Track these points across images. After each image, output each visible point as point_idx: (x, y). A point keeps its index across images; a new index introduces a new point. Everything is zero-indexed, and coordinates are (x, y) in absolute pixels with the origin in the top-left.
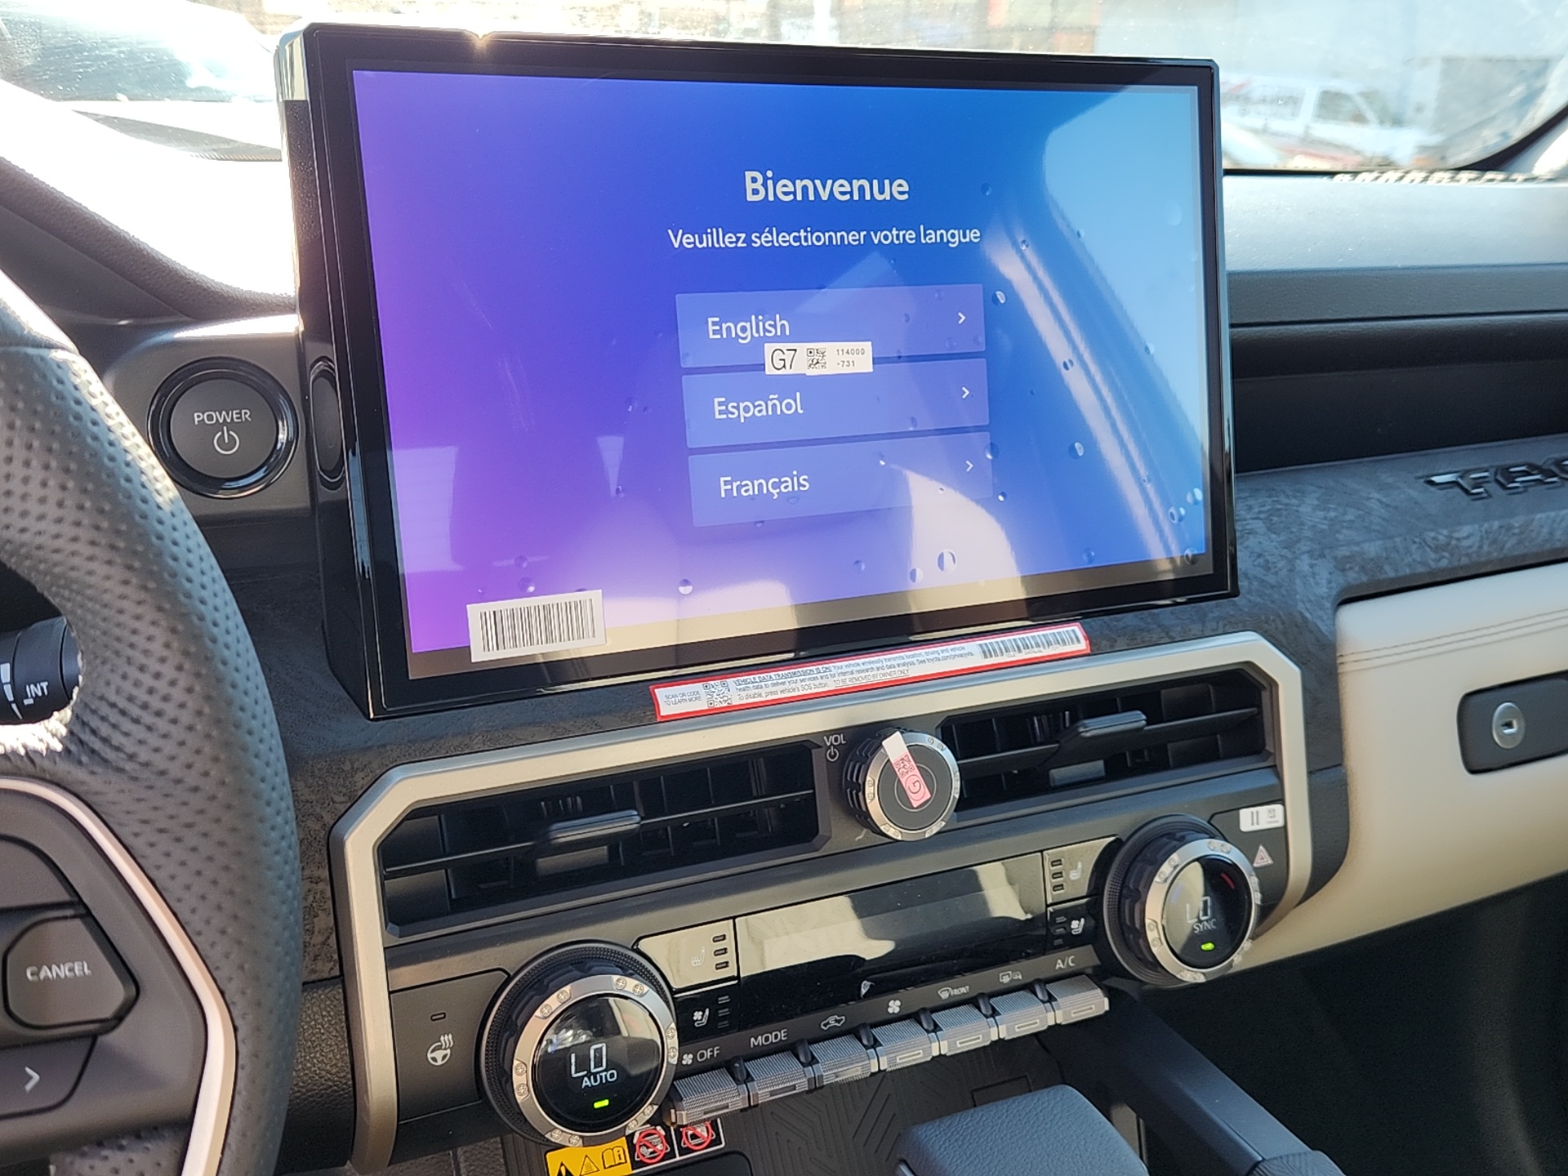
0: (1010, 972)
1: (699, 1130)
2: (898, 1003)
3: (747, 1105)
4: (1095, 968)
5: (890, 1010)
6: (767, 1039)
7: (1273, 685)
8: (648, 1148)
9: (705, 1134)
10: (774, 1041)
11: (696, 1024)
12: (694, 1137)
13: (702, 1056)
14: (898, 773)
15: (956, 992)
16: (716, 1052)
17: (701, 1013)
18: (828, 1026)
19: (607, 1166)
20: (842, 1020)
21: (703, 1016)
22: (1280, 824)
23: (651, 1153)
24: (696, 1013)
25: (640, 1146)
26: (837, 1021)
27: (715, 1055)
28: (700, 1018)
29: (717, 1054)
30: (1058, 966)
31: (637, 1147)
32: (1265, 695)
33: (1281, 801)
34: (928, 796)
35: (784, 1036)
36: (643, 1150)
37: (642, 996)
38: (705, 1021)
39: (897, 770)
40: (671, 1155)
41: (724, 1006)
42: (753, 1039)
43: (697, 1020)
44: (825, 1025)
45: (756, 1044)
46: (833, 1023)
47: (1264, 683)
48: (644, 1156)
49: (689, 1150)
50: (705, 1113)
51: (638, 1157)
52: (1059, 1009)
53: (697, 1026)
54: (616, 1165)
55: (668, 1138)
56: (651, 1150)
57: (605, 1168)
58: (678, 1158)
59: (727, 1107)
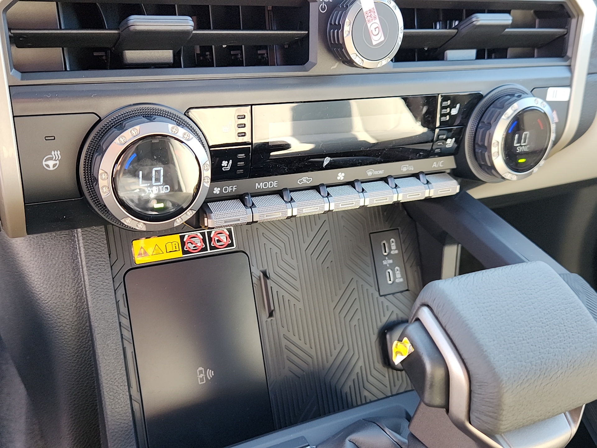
0: (407, 165)
1: (222, 238)
2: (343, 174)
3: (252, 221)
4: (453, 170)
5: (338, 178)
6: (265, 185)
7: (580, 13)
8: (192, 244)
9: (225, 240)
10: (269, 187)
11: (223, 169)
12: (219, 241)
13: (226, 190)
14: (366, 19)
15: (376, 173)
16: (234, 189)
17: (227, 162)
18: (302, 183)
19: (168, 252)
20: (311, 180)
21: (228, 164)
22: (566, 99)
23: (194, 247)
24: (224, 162)
25: (188, 243)
26: (307, 180)
27: (234, 191)
28: (226, 165)
29: (235, 190)
30: (433, 166)
31: (186, 243)
32: (574, 21)
33: (570, 86)
34: (382, 39)
35: (276, 185)
36: (190, 245)
37: (188, 140)
38: (229, 168)
39: (366, 17)
40: (205, 249)
41: (241, 160)
42: (257, 184)
43: (224, 167)
44: (300, 182)
45: (259, 187)
46: (305, 181)
47: (575, 13)
48: (190, 248)
49: (215, 248)
50: (225, 222)
51: (186, 248)
52: (432, 188)
53: (224, 170)
54: (173, 251)
55: (204, 240)
56: (194, 245)
57: (167, 252)
58: (209, 251)
59: (239, 220)
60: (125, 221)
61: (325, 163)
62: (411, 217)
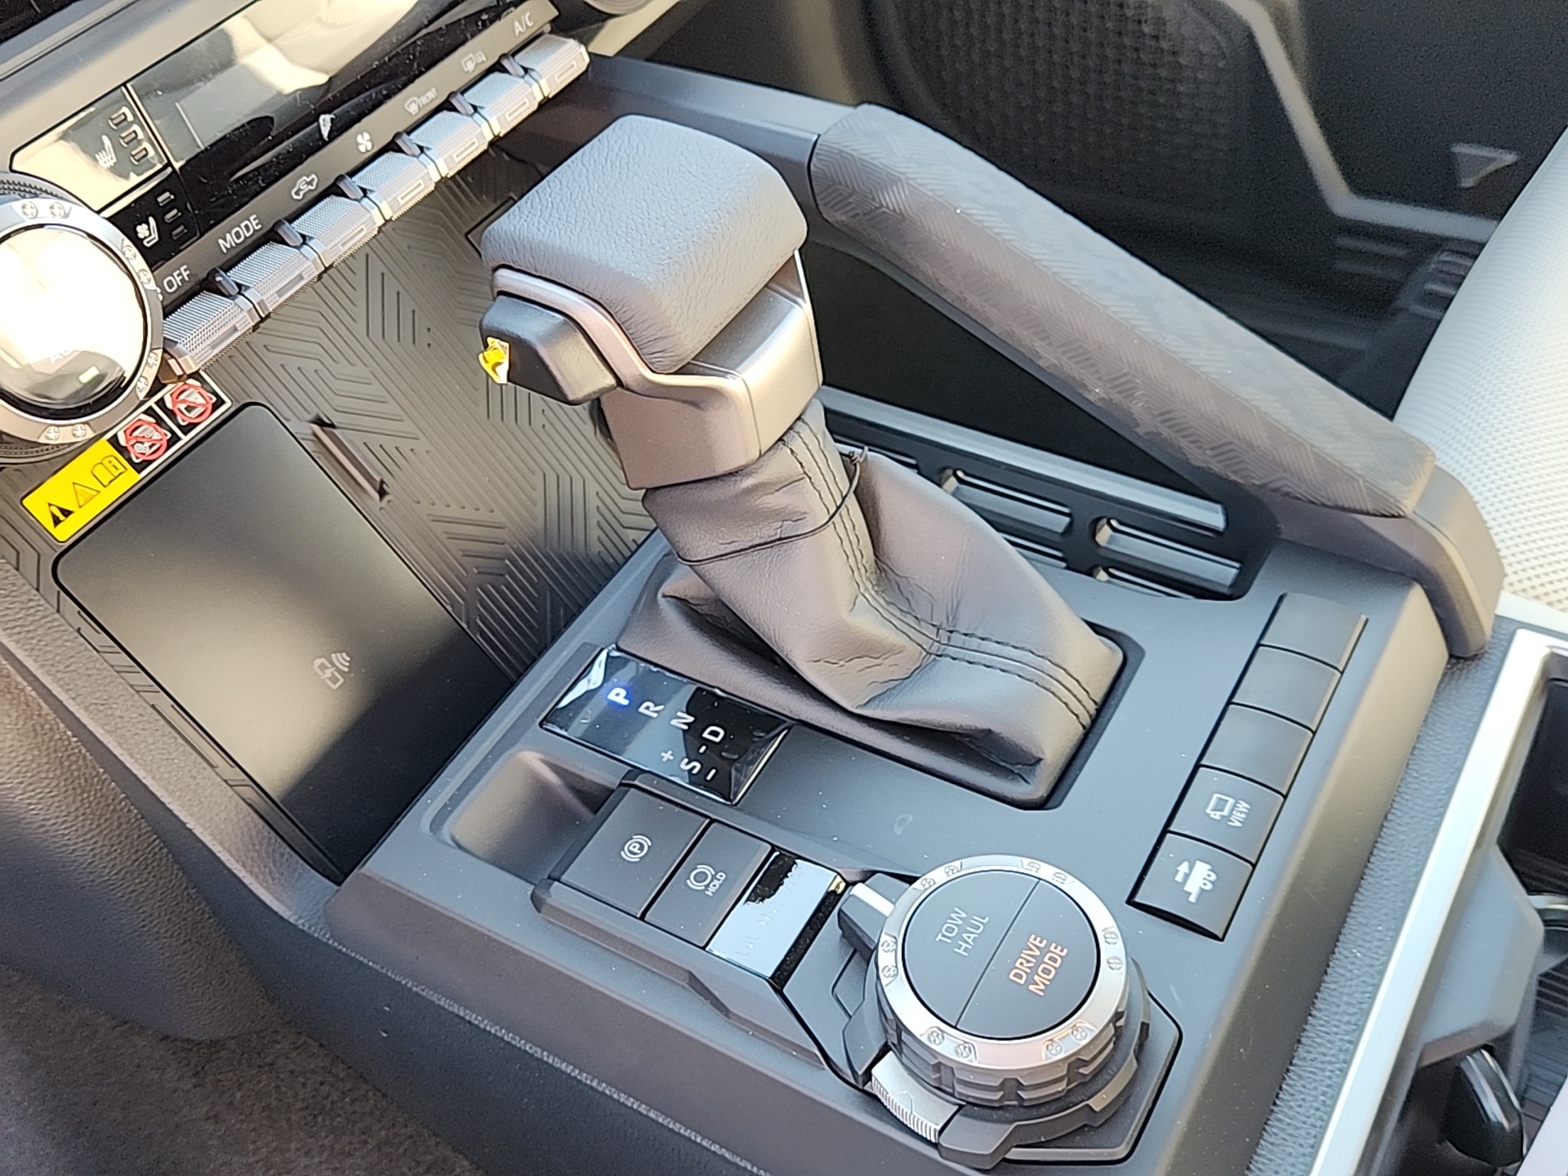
0: (471, 55)
1: (191, 399)
2: (367, 136)
3: (259, 319)
4: (553, 21)
5: (362, 149)
6: (238, 235)
8: (142, 443)
9: (201, 400)
10: (248, 235)
11: (145, 242)
12: (189, 409)
13: (170, 284)
15: (424, 100)
16: (185, 274)
17: (144, 226)
18: (302, 193)
19: (106, 484)
20: (313, 179)
21: (149, 229)
23: (151, 447)
24: (139, 228)
25: (133, 446)
26: (310, 183)
27: (187, 279)
28: (147, 234)
29: (188, 276)
30: (517, 31)
31: (130, 448)
35: (257, 225)
36: (139, 448)
37: (66, 216)
38: (155, 236)
40: (175, 439)
41: (169, 206)
42: (221, 241)
43: (146, 238)
44: (297, 193)
45: (228, 246)
46: (306, 188)
48: (144, 454)
49: (186, 429)
50: (213, 347)
51: (137, 458)
52: (541, 77)
53: (148, 245)
54: (116, 477)
55: (159, 421)
56: (147, 444)
57: (105, 486)
58: (185, 439)
59: (235, 329)
60: (47, 438)
61: (325, 132)
62: (522, 161)
